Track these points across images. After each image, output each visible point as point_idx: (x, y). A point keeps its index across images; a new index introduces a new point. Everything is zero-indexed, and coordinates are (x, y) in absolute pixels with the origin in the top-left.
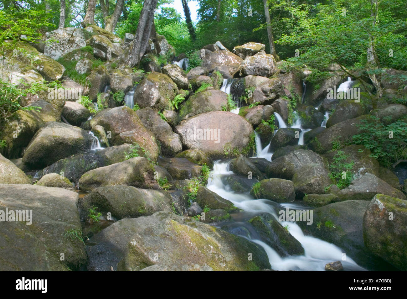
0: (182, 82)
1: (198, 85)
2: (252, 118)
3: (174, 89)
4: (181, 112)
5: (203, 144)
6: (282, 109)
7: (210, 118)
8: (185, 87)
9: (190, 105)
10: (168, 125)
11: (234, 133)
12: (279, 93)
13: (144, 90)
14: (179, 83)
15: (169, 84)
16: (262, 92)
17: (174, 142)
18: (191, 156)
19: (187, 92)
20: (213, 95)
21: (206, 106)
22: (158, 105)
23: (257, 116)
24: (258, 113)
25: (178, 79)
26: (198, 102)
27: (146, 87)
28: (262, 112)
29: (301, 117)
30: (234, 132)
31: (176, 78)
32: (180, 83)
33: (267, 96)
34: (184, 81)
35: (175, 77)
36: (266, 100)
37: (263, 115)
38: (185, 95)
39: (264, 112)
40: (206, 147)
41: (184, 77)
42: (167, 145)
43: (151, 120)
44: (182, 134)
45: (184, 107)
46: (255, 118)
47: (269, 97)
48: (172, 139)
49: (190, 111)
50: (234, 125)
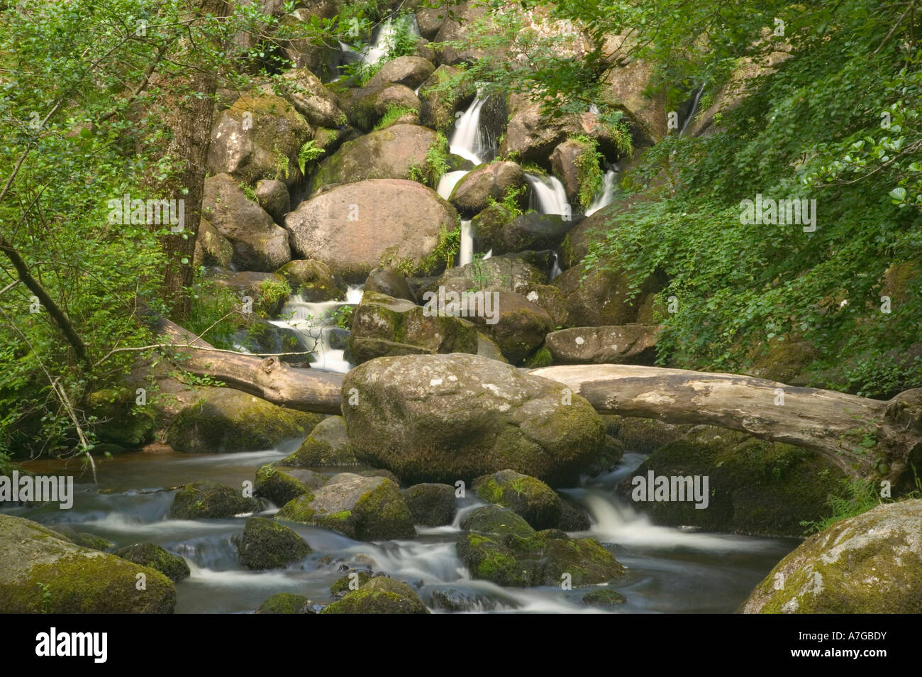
0: (319, 111)
1: (380, 113)
2: (471, 193)
3: (293, 130)
4: (318, 181)
5: (336, 249)
6: (566, 168)
7: (355, 195)
8: (329, 124)
9: (336, 165)
10: (261, 210)
11: (405, 228)
12: (564, 129)
13: (218, 137)
14: (313, 113)
15: (282, 120)
16: (523, 126)
17: (272, 244)
18: (295, 273)
19: (333, 134)
20: (398, 138)
21: (370, 165)
22: (246, 168)
23: (481, 188)
24: (482, 180)
25: (309, 105)
26: (356, 157)
27: (222, 132)
28: (492, 179)
29: (620, 186)
30: (405, 224)
31: (306, 103)
32: (316, 113)
33: (534, 136)
34: (323, 110)
35: (302, 100)
36: (531, 147)
37: (495, 186)
38: (327, 142)
39: (495, 178)
40: (344, 257)
41: (323, 100)
42: (258, 251)
43: (223, 202)
44: (294, 229)
45: (325, 168)
46: (477, 192)
47: (538, 139)
48: (269, 238)
49: (334, 178)
50: (407, 210)
